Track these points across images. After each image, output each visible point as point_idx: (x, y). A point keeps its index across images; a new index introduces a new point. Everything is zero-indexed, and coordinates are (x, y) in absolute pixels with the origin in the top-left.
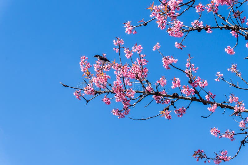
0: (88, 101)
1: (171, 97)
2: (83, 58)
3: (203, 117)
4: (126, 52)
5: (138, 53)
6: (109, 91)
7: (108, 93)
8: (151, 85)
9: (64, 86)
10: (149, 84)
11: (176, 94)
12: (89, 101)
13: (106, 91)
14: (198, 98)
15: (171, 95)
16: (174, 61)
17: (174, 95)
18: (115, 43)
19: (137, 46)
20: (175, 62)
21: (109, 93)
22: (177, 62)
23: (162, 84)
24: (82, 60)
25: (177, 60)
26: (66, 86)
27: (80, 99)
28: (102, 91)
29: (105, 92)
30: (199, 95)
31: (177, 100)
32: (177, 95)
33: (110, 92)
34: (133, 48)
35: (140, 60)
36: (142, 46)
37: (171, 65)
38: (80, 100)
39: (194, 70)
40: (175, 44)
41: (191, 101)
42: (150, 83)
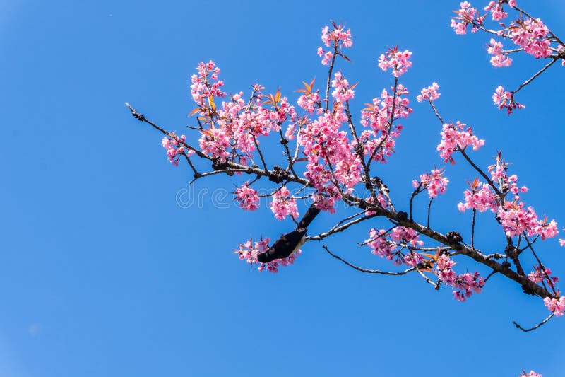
0: (197, 176)
1: (439, 239)
2: (207, 64)
3: (518, 326)
4: (338, 83)
5: (395, 73)
6: (263, 171)
7: (258, 177)
8: (388, 191)
9: (136, 116)
10: (383, 188)
11: (459, 235)
12: (201, 176)
13: (254, 169)
14: (513, 268)
15: (441, 234)
16: (476, 143)
17: (450, 237)
18: (324, 37)
19: (400, 53)
20: (475, 148)
21: (263, 177)
22: (481, 148)
23: (434, 187)
24: (202, 70)
25: (482, 142)
26: (142, 119)
27: (176, 163)
28: (241, 166)
29: (250, 172)
30: (516, 262)
31: (456, 254)
32: (460, 239)
33: (267, 174)
34: (382, 57)
35: (391, 97)
36: (412, 58)
37: (463, 152)
38: (175, 166)
39: (515, 190)
40: (497, 90)
41: (492, 270)
42: (386, 187)
